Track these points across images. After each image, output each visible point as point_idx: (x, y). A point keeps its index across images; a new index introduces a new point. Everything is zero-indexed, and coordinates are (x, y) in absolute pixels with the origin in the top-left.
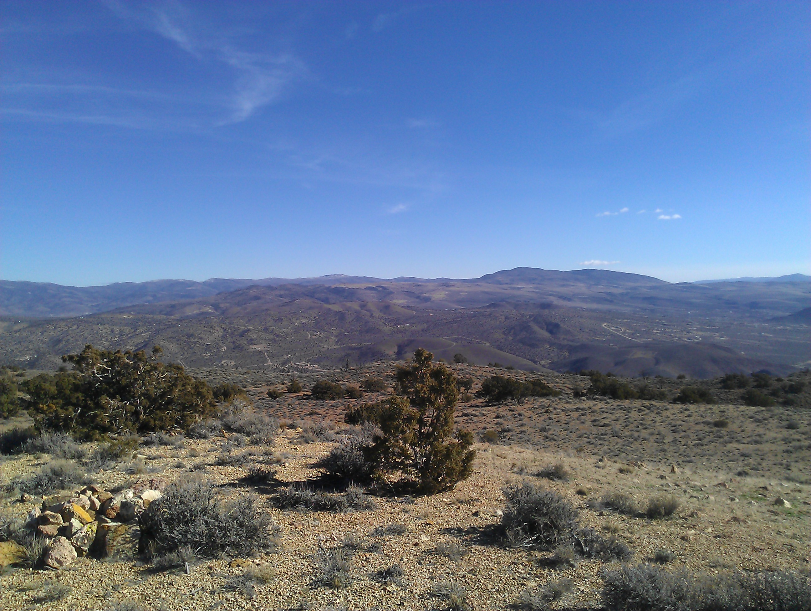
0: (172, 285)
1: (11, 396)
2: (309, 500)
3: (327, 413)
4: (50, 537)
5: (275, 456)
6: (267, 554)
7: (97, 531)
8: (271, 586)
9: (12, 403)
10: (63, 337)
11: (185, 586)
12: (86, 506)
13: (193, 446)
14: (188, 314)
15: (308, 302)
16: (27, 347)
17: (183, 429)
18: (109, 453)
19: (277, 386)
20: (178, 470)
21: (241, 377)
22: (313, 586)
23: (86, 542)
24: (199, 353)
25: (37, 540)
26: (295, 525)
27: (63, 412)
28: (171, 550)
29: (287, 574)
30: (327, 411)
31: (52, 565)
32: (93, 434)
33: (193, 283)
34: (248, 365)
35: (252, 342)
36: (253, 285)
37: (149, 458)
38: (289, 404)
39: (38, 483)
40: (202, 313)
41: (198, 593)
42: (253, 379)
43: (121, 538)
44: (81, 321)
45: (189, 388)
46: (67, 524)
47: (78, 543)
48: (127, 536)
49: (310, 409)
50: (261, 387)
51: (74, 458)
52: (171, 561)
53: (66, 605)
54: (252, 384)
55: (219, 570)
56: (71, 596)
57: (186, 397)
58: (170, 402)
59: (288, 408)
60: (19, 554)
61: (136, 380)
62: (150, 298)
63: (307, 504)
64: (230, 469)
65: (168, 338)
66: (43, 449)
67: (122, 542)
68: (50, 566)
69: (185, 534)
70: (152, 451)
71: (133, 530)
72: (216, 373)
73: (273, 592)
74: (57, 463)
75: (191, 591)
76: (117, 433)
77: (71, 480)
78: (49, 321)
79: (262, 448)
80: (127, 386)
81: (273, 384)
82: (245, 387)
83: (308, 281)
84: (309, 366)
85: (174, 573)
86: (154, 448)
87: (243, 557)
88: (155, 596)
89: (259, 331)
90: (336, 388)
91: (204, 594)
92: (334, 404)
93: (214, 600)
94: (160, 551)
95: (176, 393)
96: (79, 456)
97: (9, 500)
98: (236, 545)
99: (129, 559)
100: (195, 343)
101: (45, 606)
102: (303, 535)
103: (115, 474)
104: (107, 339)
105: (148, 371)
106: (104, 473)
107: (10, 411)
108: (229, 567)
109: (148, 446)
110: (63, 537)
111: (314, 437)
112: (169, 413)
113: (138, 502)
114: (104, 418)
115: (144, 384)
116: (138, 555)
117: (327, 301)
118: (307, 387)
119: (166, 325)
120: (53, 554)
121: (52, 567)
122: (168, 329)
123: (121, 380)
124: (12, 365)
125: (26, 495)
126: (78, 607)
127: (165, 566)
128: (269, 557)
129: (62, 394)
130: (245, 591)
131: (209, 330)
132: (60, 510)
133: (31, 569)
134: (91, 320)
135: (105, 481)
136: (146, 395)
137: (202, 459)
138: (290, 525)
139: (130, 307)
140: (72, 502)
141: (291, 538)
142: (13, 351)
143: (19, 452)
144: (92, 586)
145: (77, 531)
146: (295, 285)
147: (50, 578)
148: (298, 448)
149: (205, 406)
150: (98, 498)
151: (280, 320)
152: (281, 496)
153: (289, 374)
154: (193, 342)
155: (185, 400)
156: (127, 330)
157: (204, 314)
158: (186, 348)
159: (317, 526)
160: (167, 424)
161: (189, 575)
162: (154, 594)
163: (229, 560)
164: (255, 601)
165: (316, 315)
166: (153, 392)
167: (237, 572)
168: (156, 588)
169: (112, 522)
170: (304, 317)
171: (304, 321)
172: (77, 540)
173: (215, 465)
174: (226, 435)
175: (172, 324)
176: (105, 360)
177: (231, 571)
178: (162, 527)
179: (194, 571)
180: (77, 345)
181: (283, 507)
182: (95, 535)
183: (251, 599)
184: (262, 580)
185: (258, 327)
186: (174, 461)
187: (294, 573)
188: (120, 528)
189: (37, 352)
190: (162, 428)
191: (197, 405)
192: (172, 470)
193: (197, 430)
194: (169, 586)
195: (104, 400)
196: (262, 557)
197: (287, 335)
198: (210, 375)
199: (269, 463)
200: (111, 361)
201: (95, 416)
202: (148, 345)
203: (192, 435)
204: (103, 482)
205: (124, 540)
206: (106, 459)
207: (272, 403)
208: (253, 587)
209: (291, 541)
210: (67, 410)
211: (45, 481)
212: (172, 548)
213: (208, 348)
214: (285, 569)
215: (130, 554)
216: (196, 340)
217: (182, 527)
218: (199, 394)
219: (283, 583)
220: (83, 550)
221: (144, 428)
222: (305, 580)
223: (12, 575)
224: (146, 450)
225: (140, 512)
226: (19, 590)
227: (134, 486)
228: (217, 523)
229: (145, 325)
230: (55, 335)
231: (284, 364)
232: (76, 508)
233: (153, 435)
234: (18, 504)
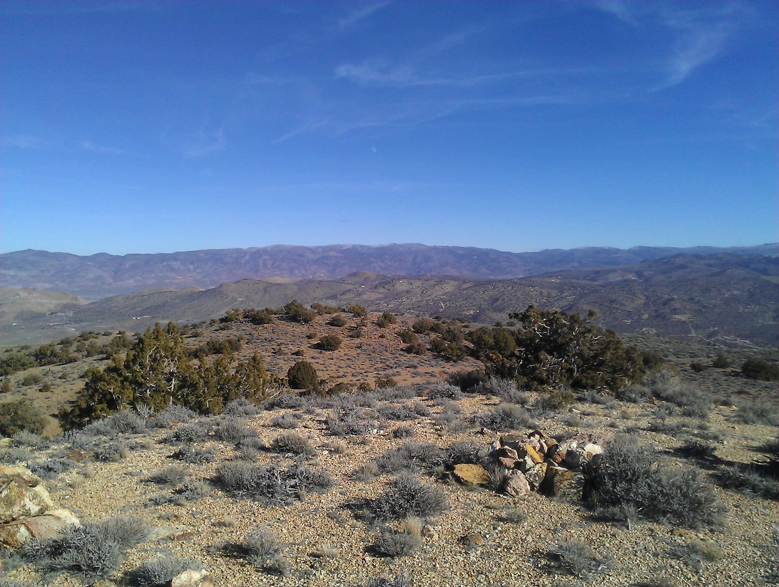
0: (597, 252)
1: (459, 343)
2: (757, 485)
3: (760, 394)
4: (509, 469)
5: (710, 431)
6: (712, 531)
7: (546, 471)
8: (719, 566)
9: (460, 349)
10: (500, 296)
11: (627, 541)
12: (536, 448)
13: (624, 408)
14: (611, 281)
15: (741, 272)
16: (472, 303)
17: (613, 391)
18: (548, 403)
19: (701, 359)
20: (612, 429)
21: (663, 346)
22: (770, 580)
23: (537, 479)
24: (620, 319)
25: (499, 468)
26: (741, 509)
27: (508, 362)
28: (614, 505)
29: (736, 558)
30: (760, 392)
31: (510, 492)
32: (532, 385)
33: (617, 251)
34: (669, 334)
35: (675, 311)
36: (680, 254)
37: (584, 414)
38: (714, 379)
39: (493, 420)
40: (625, 281)
41: (641, 551)
42: (675, 349)
43: (567, 483)
44: (515, 283)
45: (620, 352)
46: (522, 460)
47: (531, 479)
48: (573, 482)
49: (739, 388)
50: (683, 358)
51: (518, 403)
52: (614, 514)
53: (523, 529)
54: (674, 354)
55: (661, 535)
56: (526, 523)
57: (617, 361)
58: (602, 363)
59: (712, 383)
60: (485, 477)
61: (571, 340)
62: (576, 264)
63: (754, 489)
64: (663, 437)
65: (590, 303)
66: (492, 392)
67: (568, 486)
68: (509, 493)
69: (628, 491)
70: (585, 407)
71: (578, 478)
72: (636, 340)
73: (722, 572)
74: (505, 405)
75: (633, 548)
76: (553, 387)
77: (519, 422)
78: (489, 282)
79: (695, 421)
80: (563, 344)
81: (698, 356)
82: (666, 357)
83: (743, 250)
84: (740, 341)
85: (616, 526)
86: (587, 405)
87: (685, 528)
88: (599, 543)
89: (684, 300)
90: (772, 368)
91: (647, 554)
92: (769, 386)
93: (657, 562)
94: (604, 503)
95: (608, 355)
96: (523, 402)
97: (472, 430)
98: (678, 514)
99: (574, 503)
100: (617, 309)
101: (506, 526)
102: (751, 520)
103: (555, 423)
104: (536, 301)
105: (583, 332)
106: (545, 421)
107: (458, 356)
108: (671, 535)
109: (582, 402)
110: (519, 471)
111: (755, 418)
112: (600, 373)
113: (583, 453)
114: (543, 371)
115: (578, 344)
116: (582, 501)
117: (765, 272)
118: (736, 363)
119: (589, 290)
120: (511, 484)
121: (510, 494)
122: (592, 294)
123: (557, 339)
124: (460, 317)
125: (485, 429)
126: (533, 534)
127: (607, 517)
128: (714, 535)
129: (498, 346)
130: (690, 562)
131: (631, 297)
132: (515, 446)
133: (494, 492)
134: (523, 282)
135: (546, 429)
136: (580, 355)
137: (634, 422)
138: (735, 507)
139: (557, 272)
140: (525, 442)
141: (737, 521)
142: (461, 305)
143: (473, 392)
144: (544, 519)
145: (530, 468)
146: (728, 254)
147: (509, 503)
148: (736, 427)
149: (635, 371)
150: (545, 442)
151: (708, 290)
152: (723, 474)
153: (716, 347)
154: (615, 307)
155: (617, 363)
156: (554, 293)
157: (627, 281)
158: (608, 313)
159: (768, 515)
160: (598, 384)
161: (630, 532)
162: (598, 540)
163: (670, 527)
164: (701, 576)
165: (751, 287)
166: (587, 353)
167: (679, 541)
168: (600, 536)
169: (559, 466)
170: (736, 289)
171: (736, 292)
172: (530, 476)
173: (648, 431)
174: (656, 402)
175: (595, 290)
176: (544, 319)
177: (673, 539)
178: (605, 480)
179: (635, 529)
180: (511, 304)
181: (725, 486)
182: (544, 475)
183: (697, 572)
184: (709, 557)
185: (683, 296)
186: (606, 420)
187: (745, 560)
188: (566, 473)
189: (479, 308)
190: (593, 387)
191: (628, 369)
192: (605, 428)
193: (627, 393)
194: (612, 537)
195: (543, 355)
196: (707, 533)
197: (715, 306)
198: (631, 341)
199: (706, 438)
200: (549, 320)
201: (535, 369)
202: (573, 308)
203: (622, 398)
204: (545, 429)
205: (570, 485)
206: (546, 409)
207: (695, 375)
208: (699, 561)
209: (738, 524)
210: (511, 360)
211: (498, 420)
212: (616, 502)
213: (629, 314)
214: (733, 552)
215: (575, 498)
216: (618, 306)
217: (624, 485)
218: (630, 359)
219: (732, 566)
220: (535, 486)
221: (577, 385)
222: (759, 570)
223: (480, 493)
224: (580, 405)
225: (584, 462)
226: (486, 507)
227: (574, 437)
228: (660, 489)
229: (570, 289)
230: (493, 294)
231: (709, 336)
232: (529, 448)
233: (586, 393)
234: (479, 436)
